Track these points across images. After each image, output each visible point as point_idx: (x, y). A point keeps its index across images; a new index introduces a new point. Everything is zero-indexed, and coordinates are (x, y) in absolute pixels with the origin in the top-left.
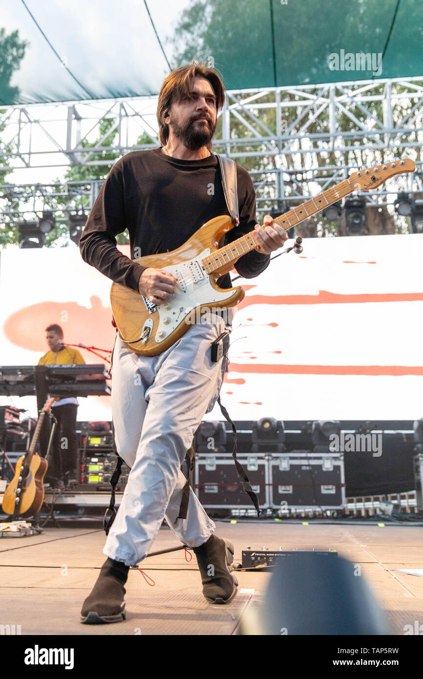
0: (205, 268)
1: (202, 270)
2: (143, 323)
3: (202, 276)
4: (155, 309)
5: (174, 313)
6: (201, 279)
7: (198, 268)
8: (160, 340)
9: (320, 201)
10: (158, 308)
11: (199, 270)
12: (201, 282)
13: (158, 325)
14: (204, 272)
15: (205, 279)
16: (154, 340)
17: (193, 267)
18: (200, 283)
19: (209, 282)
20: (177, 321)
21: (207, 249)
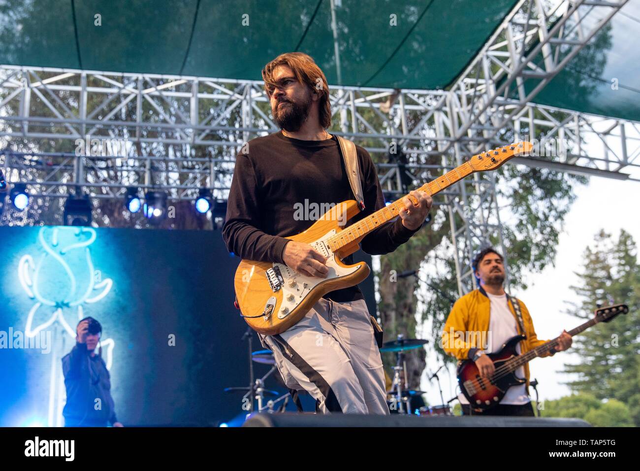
0: (330, 246)
1: (327, 249)
2: (266, 301)
4: (279, 288)
5: (298, 290)
8: (283, 316)
9: (443, 181)
10: (282, 286)
13: (281, 302)
14: (329, 250)
15: (329, 257)
16: (277, 316)
19: (334, 259)
20: (301, 297)
21: (332, 230)
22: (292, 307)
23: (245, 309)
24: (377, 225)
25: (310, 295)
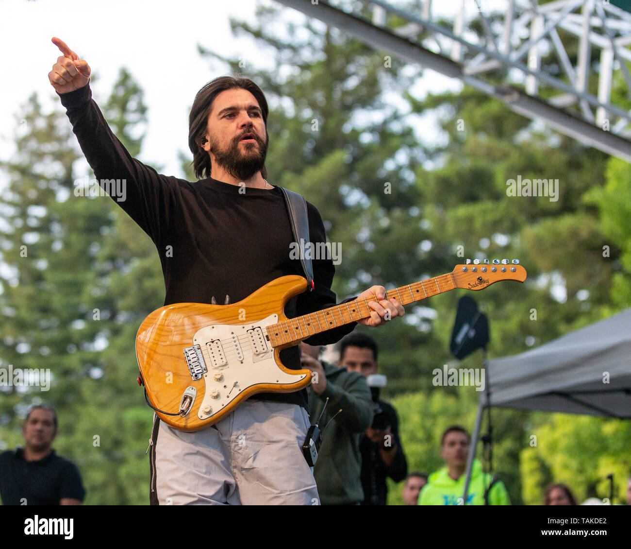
0: (270, 337)
1: (266, 341)
2: (184, 389)
3: (265, 347)
4: (200, 376)
5: (225, 386)
6: (265, 351)
7: (261, 335)
8: (205, 417)
9: (418, 291)
10: (204, 375)
11: (262, 339)
12: (263, 354)
13: (203, 396)
14: (269, 343)
15: (268, 352)
16: (197, 414)
17: (255, 333)
18: (261, 355)
19: (273, 357)
20: (228, 397)
21: (274, 315)
22: (217, 407)
23: (155, 393)
24: (332, 327)
25: (240, 397)
